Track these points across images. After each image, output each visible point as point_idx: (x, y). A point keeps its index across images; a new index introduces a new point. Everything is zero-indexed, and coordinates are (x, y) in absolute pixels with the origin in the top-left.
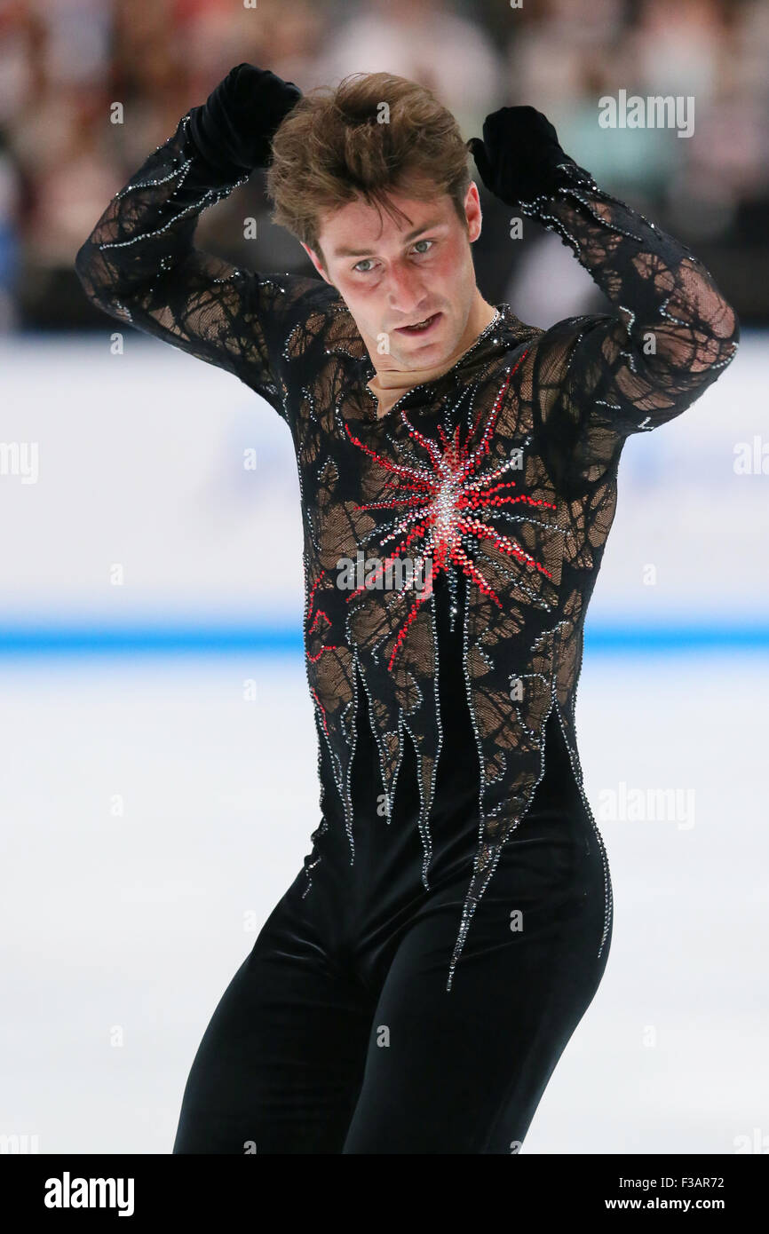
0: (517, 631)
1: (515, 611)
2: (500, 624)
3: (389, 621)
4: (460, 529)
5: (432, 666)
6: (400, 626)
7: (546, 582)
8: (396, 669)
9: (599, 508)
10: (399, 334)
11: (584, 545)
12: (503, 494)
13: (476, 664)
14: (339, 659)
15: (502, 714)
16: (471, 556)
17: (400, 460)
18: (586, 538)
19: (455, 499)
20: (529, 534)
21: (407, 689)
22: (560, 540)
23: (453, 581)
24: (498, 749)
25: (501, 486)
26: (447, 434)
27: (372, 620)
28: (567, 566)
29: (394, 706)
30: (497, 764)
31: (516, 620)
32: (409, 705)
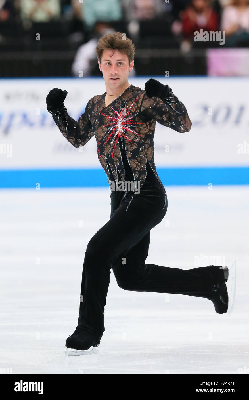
0: (136, 147)
1: (135, 144)
2: (132, 146)
3: (111, 148)
4: (123, 129)
5: (120, 156)
6: (113, 148)
7: (141, 138)
8: (114, 157)
9: (152, 123)
10: (110, 80)
11: (149, 130)
12: (131, 122)
13: (129, 155)
14: (103, 158)
15: (136, 164)
16: (125, 134)
17: (111, 116)
18: (150, 129)
19: (121, 123)
20: (137, 129)
21: (116, 161)
22: (144, 130)
23: (122, 139)
24: (136, 171)
25: (131, 121)
26: (120, 110)
27: (108, 148)
28: (146, 134)
29: (114, 165)
30: (137, 174)
31: (136, 145)
32: (117, 164)
